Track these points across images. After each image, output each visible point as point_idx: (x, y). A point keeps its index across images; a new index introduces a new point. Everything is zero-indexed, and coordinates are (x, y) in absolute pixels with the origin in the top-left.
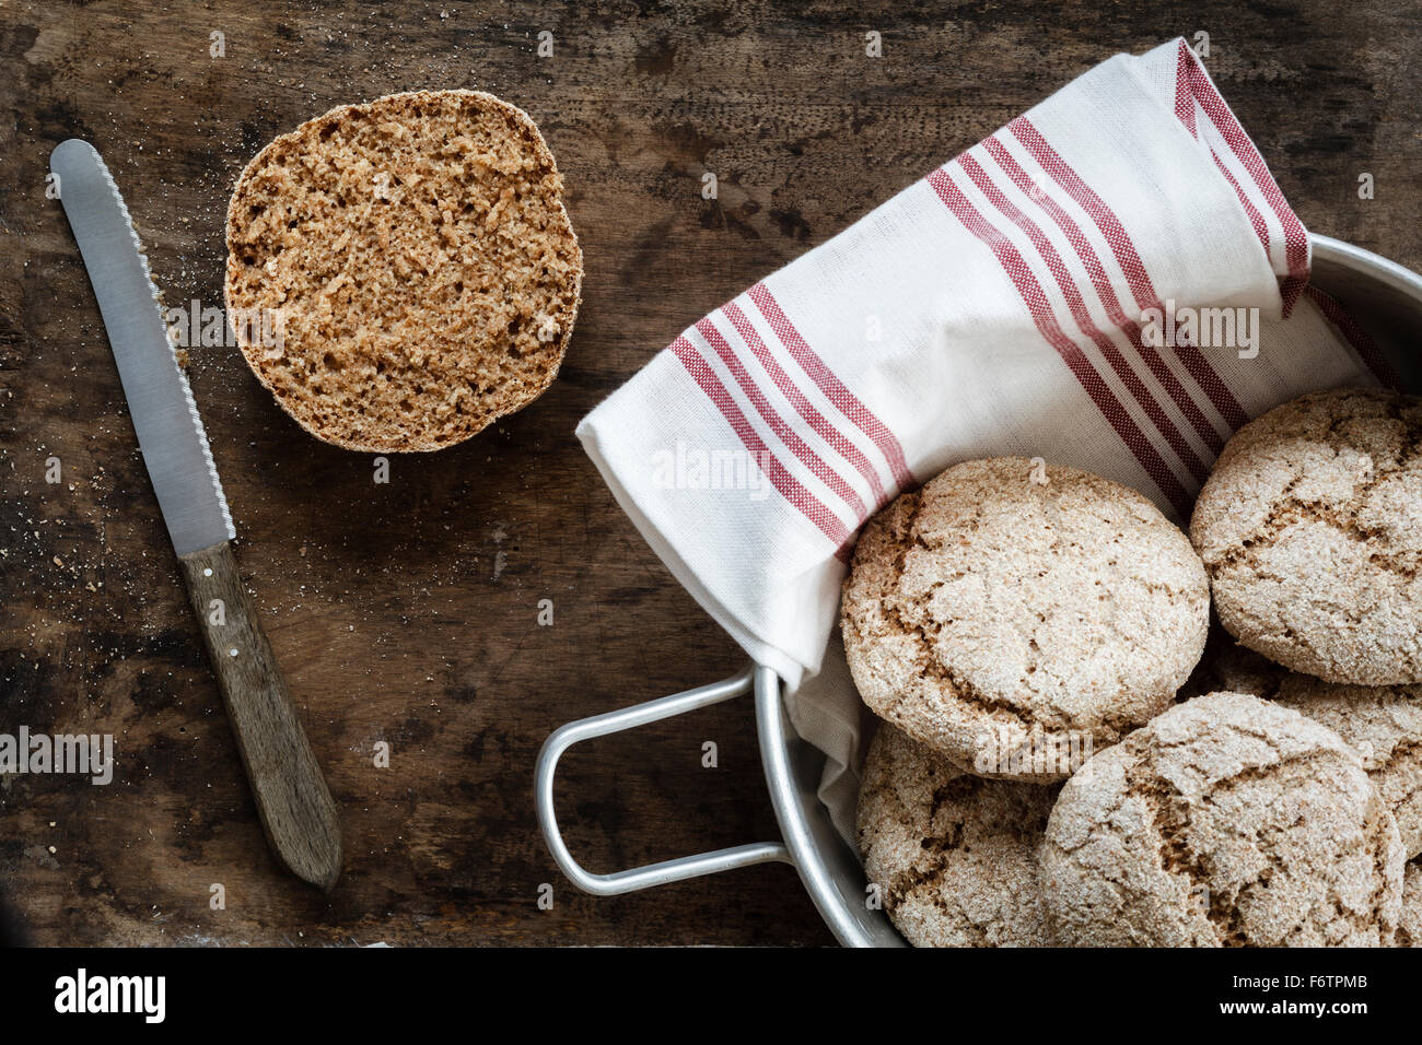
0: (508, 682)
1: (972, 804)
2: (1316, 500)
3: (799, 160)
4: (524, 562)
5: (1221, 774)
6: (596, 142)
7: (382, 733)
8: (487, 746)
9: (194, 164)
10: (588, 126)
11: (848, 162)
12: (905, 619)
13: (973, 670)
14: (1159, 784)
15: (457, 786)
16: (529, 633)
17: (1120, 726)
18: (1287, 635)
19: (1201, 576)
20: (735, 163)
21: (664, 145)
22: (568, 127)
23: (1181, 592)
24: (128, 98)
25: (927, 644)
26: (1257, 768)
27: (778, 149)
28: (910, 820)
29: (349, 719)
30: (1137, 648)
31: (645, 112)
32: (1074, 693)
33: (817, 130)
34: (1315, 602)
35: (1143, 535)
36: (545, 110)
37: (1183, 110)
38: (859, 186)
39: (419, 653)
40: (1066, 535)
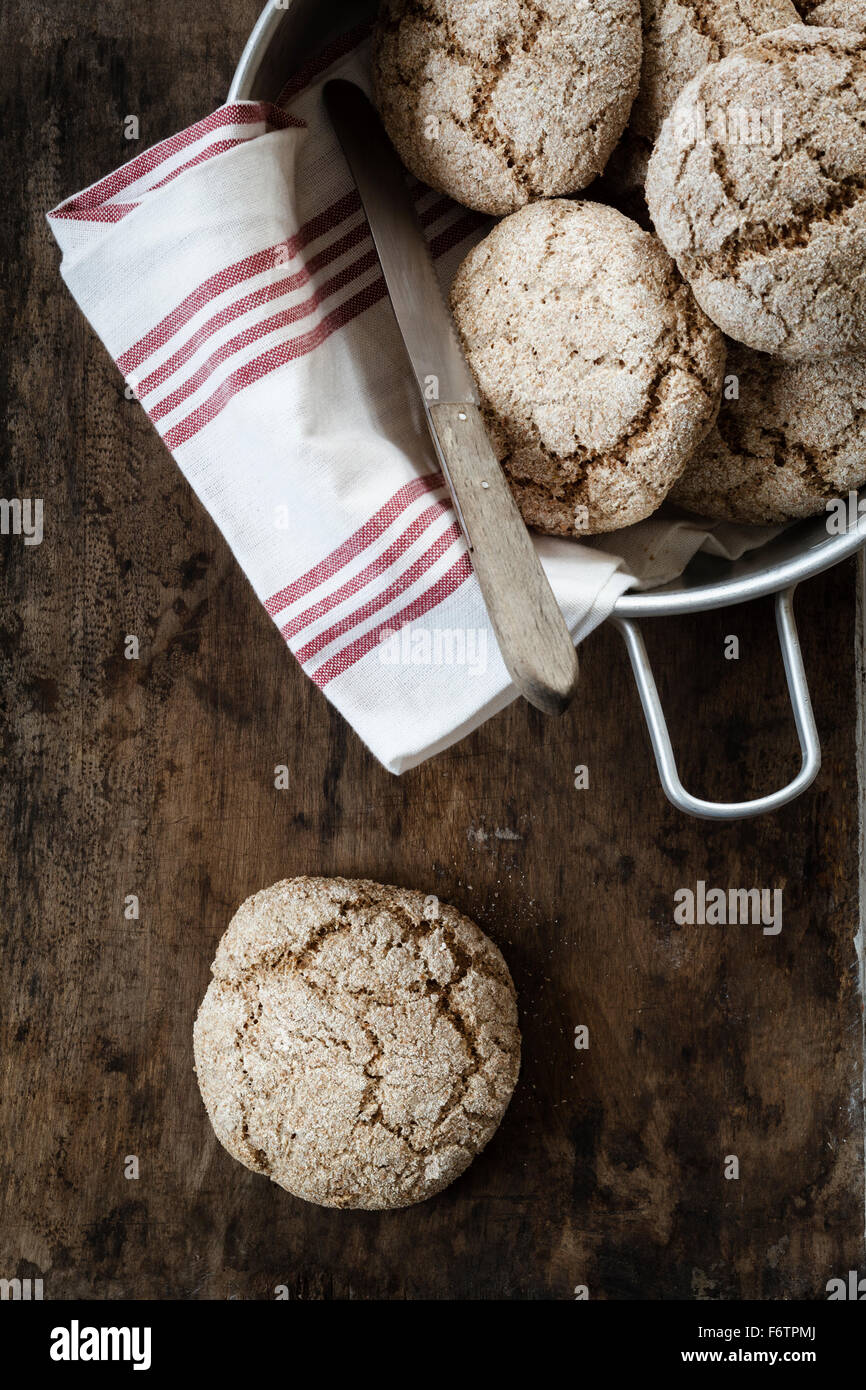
0: (615, 827)
1: (744, 420)
2: (472, 101)
3: (136, 564)
4: (505, 813)
5: (720, 192)
6: (120, 749)
7: (662, 941)
8: (674, 845)
9: (143, 1117)
10: (106, 756)
11: (136, 518)
12: (573, 478)
13: (621, 417)
14: (728, 249)
15: (710, 872)
16: (570, 808)
17: (674, 283)
18: (594, 129)
19: (539, 206)
20: (139, 622)
21: (123, 687)
22: (107, 774)
23: (554, 225)
24: (82, 1177)
25: (597, 459)
26: (715, 159)
27: (125, 583)
28: (757, 477)
29: (650, 971)
30: (604, 266)
31: (92, 705)
32: (643, 326)
33: (108, 547)
34: (564, 103)
35: (501, 259)
36: (91, 796)
37: (113, 216)
38: (159, 508)
39: (589, 908)
40: (499, 329)
